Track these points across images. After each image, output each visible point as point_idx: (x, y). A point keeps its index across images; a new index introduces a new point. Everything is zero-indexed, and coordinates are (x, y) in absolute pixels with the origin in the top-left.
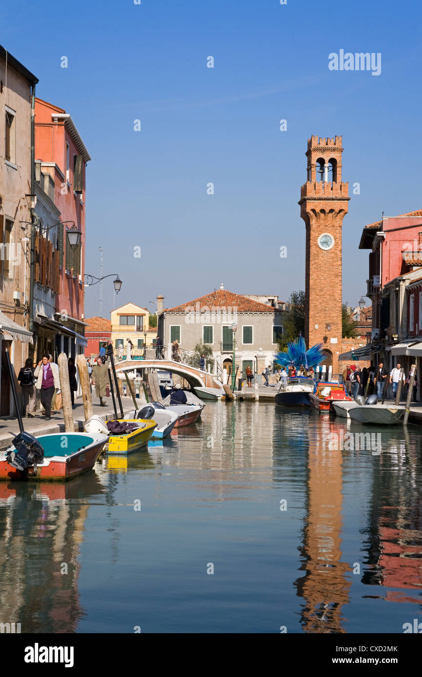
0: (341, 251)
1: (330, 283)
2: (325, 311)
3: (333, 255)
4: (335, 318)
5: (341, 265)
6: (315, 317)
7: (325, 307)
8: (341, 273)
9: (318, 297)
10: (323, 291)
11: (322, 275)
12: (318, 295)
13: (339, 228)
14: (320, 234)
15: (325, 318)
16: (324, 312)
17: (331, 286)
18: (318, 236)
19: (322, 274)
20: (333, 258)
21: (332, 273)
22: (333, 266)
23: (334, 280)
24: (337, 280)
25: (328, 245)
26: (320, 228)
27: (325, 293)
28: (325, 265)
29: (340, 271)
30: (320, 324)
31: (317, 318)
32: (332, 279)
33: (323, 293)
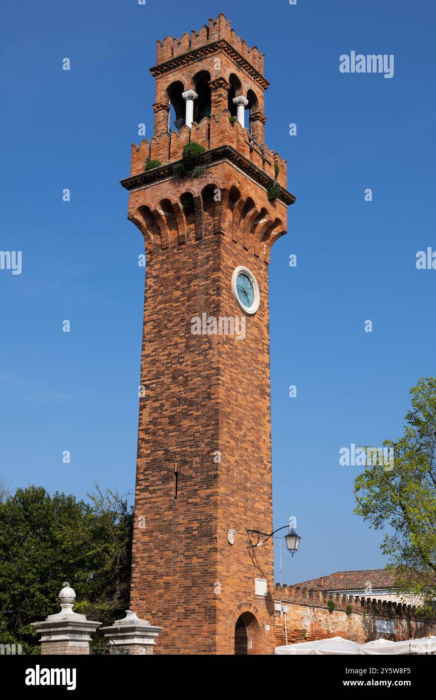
0: (268, 327)
1: (253, 410)
2: (245, 489)
3: (255, 331)
4: (262, 515)
5: (269, 364)
6: (229, 504)
7: (246, 479)
8: (269, 386)
9: (233, 443)
10: (241, 429)
11: (241, 382)
12: (233, 438)
13: (264, 267)
14: (236, 265)
15: (245, 513)
16: (244, 493)
17: (256, 419)
18: (233, 269)
19: (240, 376)
20: (256, 341)
21: (257, 383)
22: (257, 362)
23: (259, 404)
24: (264, 404)
25: (248, 301)
26: (235, 249)
27: (245, 435)
28: (245, 354)
29: (268, 381)
30: (237, 527)
31: (232, 510)
32: (256, 399)
33: (242, 433)
